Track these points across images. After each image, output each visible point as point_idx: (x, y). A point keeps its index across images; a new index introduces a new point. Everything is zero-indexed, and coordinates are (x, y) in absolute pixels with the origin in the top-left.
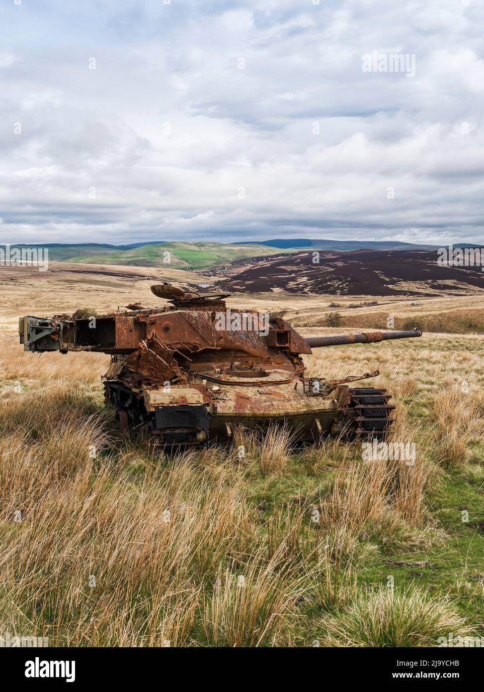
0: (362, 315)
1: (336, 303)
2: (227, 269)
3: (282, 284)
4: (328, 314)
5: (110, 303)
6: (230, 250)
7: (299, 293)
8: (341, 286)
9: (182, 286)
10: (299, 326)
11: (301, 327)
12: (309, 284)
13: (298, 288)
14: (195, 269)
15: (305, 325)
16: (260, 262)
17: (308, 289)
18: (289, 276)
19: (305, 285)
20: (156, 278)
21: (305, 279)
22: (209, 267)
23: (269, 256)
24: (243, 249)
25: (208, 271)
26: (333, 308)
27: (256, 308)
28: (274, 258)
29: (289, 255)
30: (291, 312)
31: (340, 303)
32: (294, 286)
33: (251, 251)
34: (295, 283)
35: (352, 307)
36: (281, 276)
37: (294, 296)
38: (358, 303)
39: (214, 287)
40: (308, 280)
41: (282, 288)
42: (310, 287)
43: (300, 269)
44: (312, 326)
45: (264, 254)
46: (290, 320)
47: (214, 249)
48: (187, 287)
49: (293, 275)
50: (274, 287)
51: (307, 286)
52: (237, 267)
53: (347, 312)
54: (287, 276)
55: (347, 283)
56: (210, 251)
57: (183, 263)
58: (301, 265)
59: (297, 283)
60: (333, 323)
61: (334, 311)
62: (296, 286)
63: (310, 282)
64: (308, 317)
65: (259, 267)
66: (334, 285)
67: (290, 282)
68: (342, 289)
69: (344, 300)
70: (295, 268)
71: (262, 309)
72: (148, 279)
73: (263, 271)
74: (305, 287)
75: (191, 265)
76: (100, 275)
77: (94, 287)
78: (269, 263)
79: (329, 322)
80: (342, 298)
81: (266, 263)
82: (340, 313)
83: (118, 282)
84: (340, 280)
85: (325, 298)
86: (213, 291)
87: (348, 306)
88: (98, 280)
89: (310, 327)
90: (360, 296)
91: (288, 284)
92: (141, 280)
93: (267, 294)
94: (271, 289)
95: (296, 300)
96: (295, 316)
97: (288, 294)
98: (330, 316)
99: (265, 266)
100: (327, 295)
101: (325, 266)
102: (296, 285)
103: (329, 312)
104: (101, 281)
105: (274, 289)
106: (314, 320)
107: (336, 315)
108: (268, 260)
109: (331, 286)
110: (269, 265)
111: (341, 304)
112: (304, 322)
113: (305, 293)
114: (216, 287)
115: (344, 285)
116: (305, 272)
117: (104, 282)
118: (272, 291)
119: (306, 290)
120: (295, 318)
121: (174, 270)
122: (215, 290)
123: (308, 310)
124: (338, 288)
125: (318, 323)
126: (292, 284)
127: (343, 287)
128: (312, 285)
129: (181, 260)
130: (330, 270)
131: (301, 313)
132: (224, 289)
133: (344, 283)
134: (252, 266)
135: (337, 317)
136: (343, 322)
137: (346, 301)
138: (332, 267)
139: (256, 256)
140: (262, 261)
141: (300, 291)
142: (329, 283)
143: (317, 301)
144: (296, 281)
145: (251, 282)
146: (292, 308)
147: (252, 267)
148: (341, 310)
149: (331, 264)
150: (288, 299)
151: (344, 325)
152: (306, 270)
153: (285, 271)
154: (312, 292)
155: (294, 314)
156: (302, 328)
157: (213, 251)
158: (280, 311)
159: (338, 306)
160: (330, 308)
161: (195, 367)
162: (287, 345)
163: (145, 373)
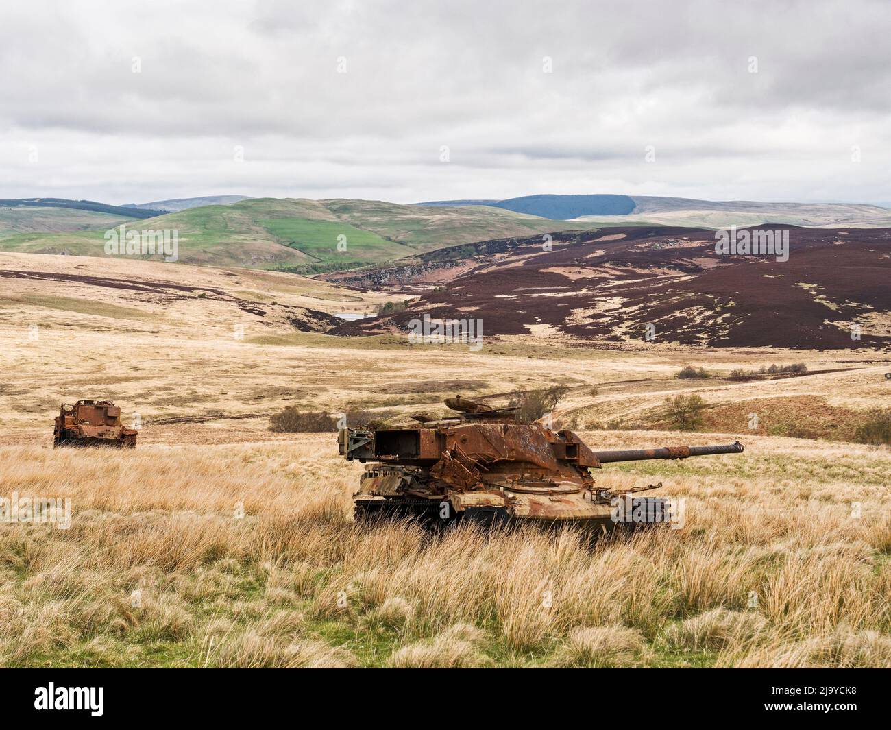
0: (759, 401)
1: (697, 366)
2: (409, 272)
3: (555, 314)
4: (673, 400)
5: (103, 359)
6: (417, 222)
7: (600, 339)
8: (711, 322)
9: (291, 315)
10: (598, 427)
11: (603, 429)
12: (625, 316)
13: (597, 324)
14: (326, 269)
15: (614, 426)
16: (498, 255)
17: (624, 330)
18: (574, 293)
19: (615, 318)
20: (224, 294)
21: (616, 302)
22: (360, 265)
23: (521, 240)
24: (451, 221)
25: (359, 276)
26: (686, 381)
27: (488, 378)
28: (534, 246)
29: (575, 236)
30: (577, 388)
31: (708, 367)
32: (587, 321)
33: (474, 226)
34: (590, 312)
35: (738, 378)
36: (552, 295)
37: (587, 346)
38: (754, 367)
39: (376, 319)
40: (624, 305)
41: (554, 324)
42: (631, 323)
43: (603, 275)
44: (632, 428)
45: (508, 235)
46: (576, 410)
47: (375, 219)
48: (304, 319)
49: (584, 291)
50: (534, 322)
51: (621, 320)
52: (437, 267)
53: (720, 394)
54: (569, 294)
55: (726, 315)
56: (367, 223)
57: (293, 255)
58: (607, 265)
59: (596, 312)
60: (684, 420)
61: (687, 391)
62: (592, 321)
63: (629, 310)
64: (621, 403)
65: (494, 268)
66: (691, 320)
67: (575, 311)
68: (714, 330)
69: (719, 360)
70: (589, 273)
71: (503, 380)
72: (202, 296)
73: (508, 278)
74: (617, 324)
75: (313, 260)
76: (76, 283)
77: (59, 315)
78: (521, 257)
79: (674, 418)
80: (712, 354)
81: (513, 258)
82: (702, 395)
83: (125, 304)
84: (709, 305)
85: (669, 353)
86: (376, 331)
87: (728, 374)
88: (72, 296)
89: (627, 429)
90: (761, 349)
91: (571, 314)
92: (185, 298)
93: (515, 339)
94: (527, 326)
95: (591, 356)
96: (588, 400)
97: (572, 341)
98: (677, 403)
99: (510, 266)
100: (675, 344)
101: (669, 268)
102: (594, 316)
103: (674, 393)
104: (77, 301)
105: (533, 328)
106: (636, 411)
107: (694, 399)
108: (518, 251)
109: (683, 320)
110: (521, 264)
111: (710, 368)
112: (611, 418)
113: (617, 338)
114: (381, 320)
115: (719, 320)
116: (617, 283)
117: (86, 302)
118: (528, 332)
119: (618, 331)
120: (589, 407)
121: (270, 273)
122: (378, 327)
123: (623, 385)
124: (701, 327)
125: (647, 419)
126: (580, 316)
127: (715, 324)
128: (635, 317)
129: (288, 246)
130: (683, 279)
131: (603, 392)
132: (402, 327)
133: (719, 314)
134: (477, 265)
135: (696, 406)
136: (709, 419)
137: (725, 361)
138: (688, 271)
139: (487, 239)
140: (502, 251)
141: (604, 333)
142: (678, 314)
143: (645, 360)
144: (592, 306)
145: (473, 309)
146: (581, 378)
147: (476, 269)
148: (706, 389)
149: (686, 262)
150: (570, 355)
151: (713, 425)
152: (618, 278)
153: (563, 280)
154: (633, 336)
155: (585, 394)
156: (605, 433)
157: (376, 224)
158: (549, 385)
159: (703, 376)
160: (680, 381)
161: (488, 477)
162: (576, 458)
163: (448, 480)
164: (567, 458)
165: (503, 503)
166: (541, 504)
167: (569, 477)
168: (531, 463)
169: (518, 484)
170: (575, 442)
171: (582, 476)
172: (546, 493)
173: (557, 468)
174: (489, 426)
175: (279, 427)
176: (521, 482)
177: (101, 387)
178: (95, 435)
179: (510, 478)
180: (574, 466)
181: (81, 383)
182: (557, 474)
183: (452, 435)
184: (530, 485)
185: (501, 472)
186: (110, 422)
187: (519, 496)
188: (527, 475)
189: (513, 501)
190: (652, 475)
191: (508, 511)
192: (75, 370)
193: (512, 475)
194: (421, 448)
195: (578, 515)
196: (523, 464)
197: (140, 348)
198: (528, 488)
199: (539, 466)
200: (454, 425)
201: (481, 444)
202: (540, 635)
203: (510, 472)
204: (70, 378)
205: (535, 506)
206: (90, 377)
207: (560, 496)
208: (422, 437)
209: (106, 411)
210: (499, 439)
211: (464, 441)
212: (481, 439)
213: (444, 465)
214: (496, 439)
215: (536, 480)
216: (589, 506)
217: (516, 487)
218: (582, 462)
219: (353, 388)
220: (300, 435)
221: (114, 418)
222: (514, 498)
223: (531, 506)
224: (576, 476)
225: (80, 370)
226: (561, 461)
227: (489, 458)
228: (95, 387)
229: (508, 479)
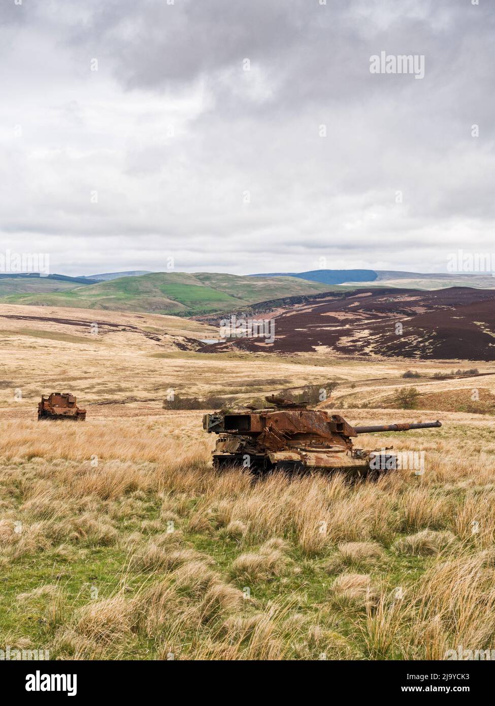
0: (450, 391)
1: (413, 370)
2: (245, 315)
3: (330, 340)
4: (399, 391)
5: (67, 367)
6: (249, 286)
7: (356, 355)
8: (421, 345)
9: (176, 341)
10: (355, 406)
11: (359, 408)
12: (372, 341)
13: (354, 346)
14: (196, 314)
15: (365, 406)
16: (297, 305)
17: (371, 349)
18: (340, 328)
19: (365, 342)
20: (136, 328)
21: (366, 333)
22: (216, 311)
23: (310, 297)
24: (269, 285)
25: (215, 318)
26: (407, 380)
27: (291, 378)
28: (316, 300)
29: (342, 294)
30: (343, 384)
32: (348, 344)
33: (282, 288)
34: (350, 339)
35: (438, 377)
36: (328, 328)
37: (349, 359)
38: (447, 371)
39: (225, 343)
40: (371, 334)
41: (330, 345)
42: (373, 345)
43: (358, 317)
44: (376, 407)
45: (302, 293)
46: (343, 396)
47: (224, 284)
48: (183, 343)
49: (347, 326)
50: (318, 345)
51: (369, 343)
53: (427, 387)
54: (338, 328)
55: (430, 341)
56: (220, 287)
57: (177, 305)
58: (360, 311)
59: (354, 339)
60: (406, 403)
61: (408, 385)
62: (351, 344)
63: (373, 337)
64: (369, 393)
65: (294, 313)
66: (410, 343)
67: (342, 338)
68: (423, 349)
69: (426, 367)
70: (350, 316)
71: (299, 378)
72: (124, 330)
73: (301, 319)
74: (366, 346)
75: (189, 308)
76: (51, 323)
77: (41, 341)
78: (310, 306)
79: (400, 401)
80: (423, 363)
81: (306, 307)
82: (417, 388)
83: (79, 334)
84: (420, 335)
85: (397, 363)
86: (225, 350)
87: (432, 375)
88: (48, 330)
89: (372, 408)
90: (451, 361)
91: (339, 340)
92: (114, 331)
93: (307, 355)
94: (314, 347)
95: (351, 365)
96: (350, 391)
97: (340, 356)
98: (402, 392)
99: (304, 311)
100: (400, 358)
101: (397, 313)
102: (352, 341)
103: (400, 387)
104: (51, 333)
105: (317, 348)
106: (378, 397)
107: (412, 390)
108: (308, 303)
109: (405, 344)
110: (310, 310)
111: (420, 372)
112: (363, 401)
113: (366, 354)
114: (228, 344)
115: (426, 344)
116: (366, 322)
117: (56, 333)
118: (314, 350)
119: (367, 350)
120: (350, 395)
121: (163, 316)
122: (226, 347)
123: (370, 382)
124: (416, 348)
125: (384, 402)
126: (344, 341)
127: (424, 346)
128: (377, 341)
129: (174, 300)
130: (405, 319)
131: (359, 386)
132: (240, 347)
133: (427, 340)
134: (284, 311)
135: (413, 394)
136: (421, 402)
137: (430, 368)
138: (408, 315)
139: (291, 296)
140: (299, 303)
141: (358, 352)
142: (402, 340)
143: (383, 367)
144: (351, 335)
145: (282, 337)
146: (345, 377)
147: (284, 313)
148: (419, 383)
149: (407, 309)
150: (339, 364)
151: (423, 406)
152: (367, 319)
153: (334, 320)
154: (376, 353)
155: (348, 387)
156: (360, 410)
157: (225, 287)
158: (327, 382)
159: (416, 376)
160: (403, 379)
161: (291, 443)
162: (342, 431)
163: (267, 445)
164: (337, 431)
165: (300, 459)
166: (322, 459)
167: (338, 443)
168: (317, 434)
169: (308, 446)
170: (342, 422)
171: (346, 442)
172: (325, 452)
173: (331, 437)
174: (291, 413)
175: (168, 406)
176: (310, 446)
177: (65, 383)
178: (62, 413)
179: (303, 443)
180: (341, 436)
181: (54, 380)
182: (331, 441)
183: (270, 418)
184: (315, 447)
185: (299, 440)
186: (70, 405)
187: (309, 454)
188: (313, 441)
189: (305, 457)
190: (387, 437)
191: (302, 463)
192: (50, 373)
193: (305, 441)
194: (252, 426)
195: (343, 465)
196: (311, 435)
197: (88, 360)
198: (314, 449)
199: (321, 436)
200: (270, 412)
201: (286, 423)
202: (322, 545)
203: (304, 440)
204: (47, 378)
205: (318, 459)
206: (59, 377)
207: (333, 454)
208: (252, 419)
209: (68, 400)
210: (297, 420)
211: (276, 421)
212: (287, 420)
213: (265, 436)
214: (295, 420)
215: (319, 444)
216: (351, 460)
217: (307, 448)
218: (346, 434)
219: (212, 383)
220: (181, 411)
221: (73, 403)
222: (306, 455)
223: (316, 460)
224: (343, 442)
225: (53, 373)
226: (334, 433)
227: (291, 431)
228: (61, 383)
229: (303, 444)
